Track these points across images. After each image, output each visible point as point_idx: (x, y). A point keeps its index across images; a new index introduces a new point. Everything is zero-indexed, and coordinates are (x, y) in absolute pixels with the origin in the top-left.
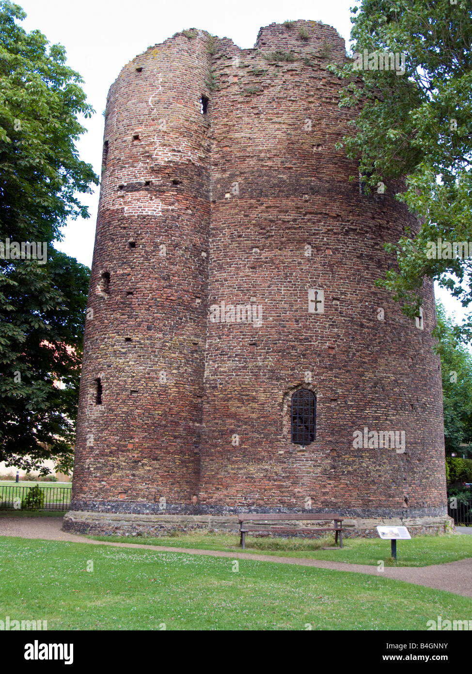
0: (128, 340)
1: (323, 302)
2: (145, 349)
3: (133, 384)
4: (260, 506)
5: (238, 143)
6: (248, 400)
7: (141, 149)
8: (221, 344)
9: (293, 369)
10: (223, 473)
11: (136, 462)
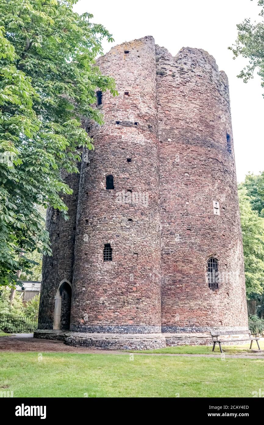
0: (130, 220)
1: (219, 209)
2: (141, 227)
3: (135, 248)
6: (188, 262)
7: (131, 101)
8: (170, 228)
9: (209, 246)
10: (176, 307)
11: (138, 299)
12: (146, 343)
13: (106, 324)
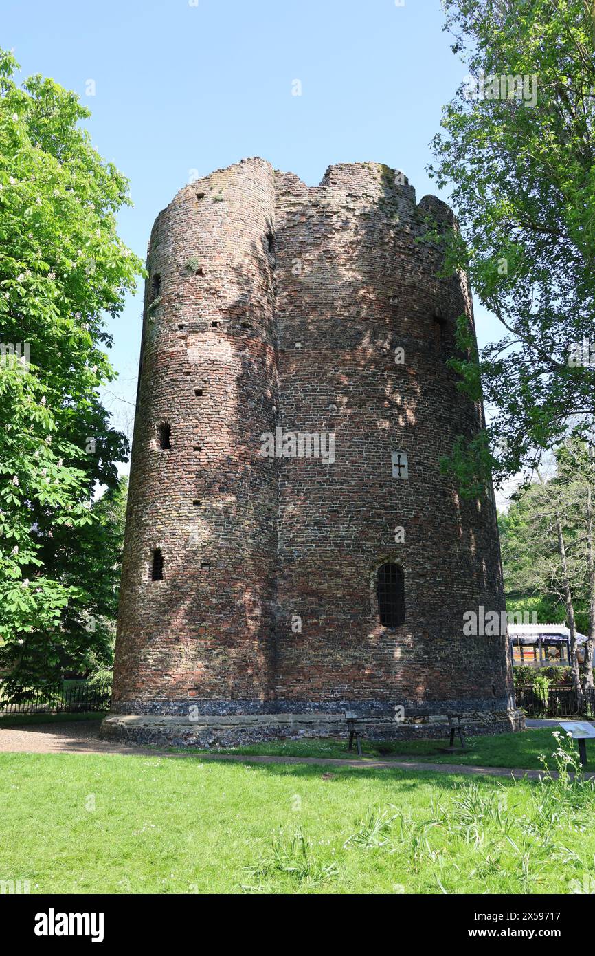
0: (196, 503)
1: (406, 467)
2: (217, 514)
3: (203, 555)
4: (349, 700)
5: (308, 288)
6: (331, 575)
7: (205, 285)
8: (297, 511)
9: (379, 540)
10: (305, 662)
11: (208, 650)
12: (219, 734)
13: (148, 697)
